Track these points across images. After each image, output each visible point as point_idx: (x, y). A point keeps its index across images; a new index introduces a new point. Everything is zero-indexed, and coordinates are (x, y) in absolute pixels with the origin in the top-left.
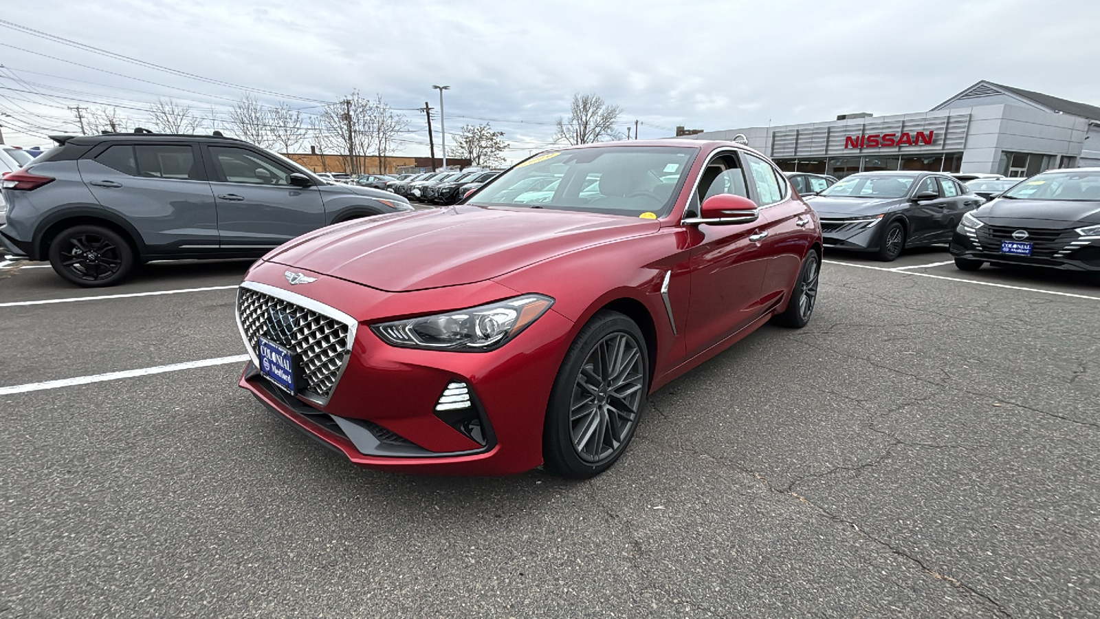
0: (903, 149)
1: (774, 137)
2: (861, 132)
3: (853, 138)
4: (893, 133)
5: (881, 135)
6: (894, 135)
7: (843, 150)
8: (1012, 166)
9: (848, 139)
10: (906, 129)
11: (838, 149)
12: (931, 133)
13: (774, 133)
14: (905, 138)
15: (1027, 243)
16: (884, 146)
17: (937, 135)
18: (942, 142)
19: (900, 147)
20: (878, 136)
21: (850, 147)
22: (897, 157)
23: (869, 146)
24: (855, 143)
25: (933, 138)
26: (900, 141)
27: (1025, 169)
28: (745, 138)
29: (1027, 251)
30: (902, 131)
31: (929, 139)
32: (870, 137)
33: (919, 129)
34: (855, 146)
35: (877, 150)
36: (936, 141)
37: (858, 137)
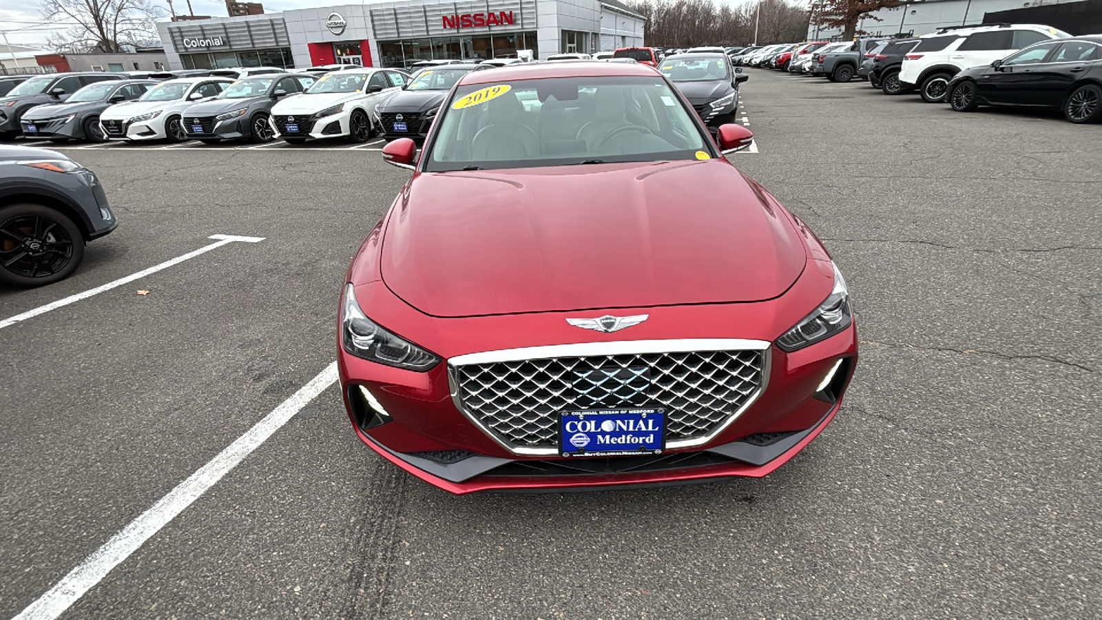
0: (492, 29)
1: (372, 16)
2: (454, 12)
3: (449, 17)
4: (481, 13)
5: (472, 15)
6: (482, 15)
7: (442, 30)
8: (569, 43)
9: (445, 18)
10: (490, 9)
11: (438, 30)
12: (511, 12)
13: (371, 12)
14: (492, 19)
16: (476, 25)
17: (516, 14)
18: (520, 22)
19: (490, 27)
20: (469, 16)
21: (448, 27)
22: (489, 37)
23: (464, 26)
24: (451, 23)
25: (513, 18)
26: (489, 22)
27: (575, 45)
28: (341, 17)
30: (488, 11)
31: (510, 19)
32: (463, 16)
33: (501, 8)
34: (452, 26)
35: (471, 30)
36: (515, 20)
37: (452, 17)
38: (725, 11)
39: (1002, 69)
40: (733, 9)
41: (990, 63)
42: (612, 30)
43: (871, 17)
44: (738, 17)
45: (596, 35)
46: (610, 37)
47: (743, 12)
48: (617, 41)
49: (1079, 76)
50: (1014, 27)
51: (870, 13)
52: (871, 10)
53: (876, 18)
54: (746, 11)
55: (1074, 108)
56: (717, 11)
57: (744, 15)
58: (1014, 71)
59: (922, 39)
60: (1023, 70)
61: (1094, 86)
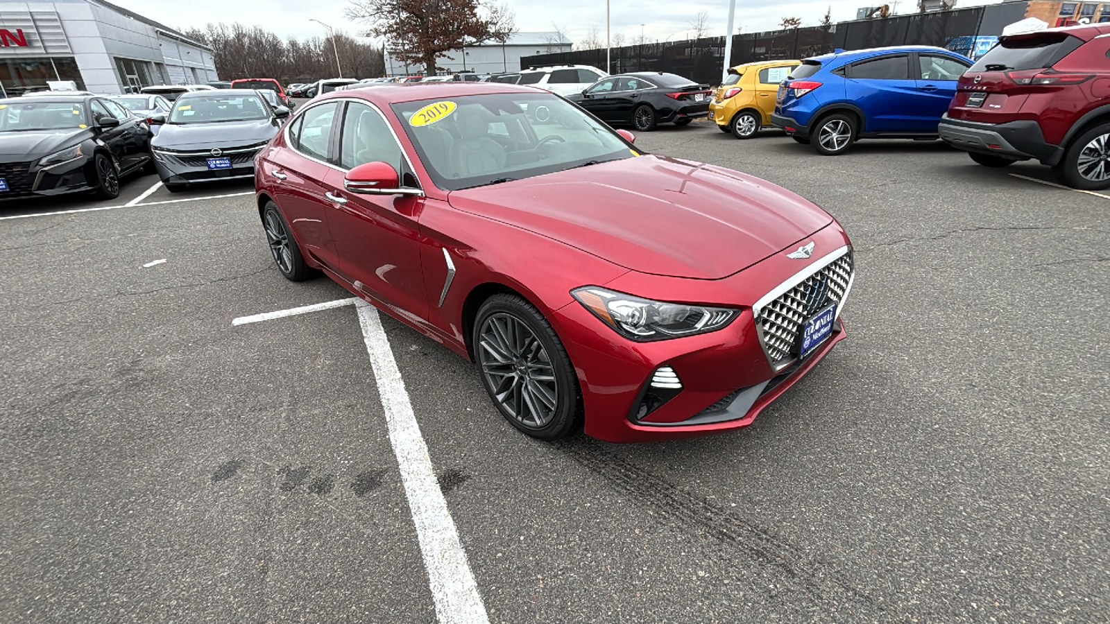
38: (293, 44)
39: (588, 96)
40: (301, 43)
41: (580, 92)
42: (177, 61)
43: (444, 56)
44: (309, 52)
45: (159, 65)
46: (177, 69)
47: (312, 48)
48: (187, 73)
49: (636, 100)
50: (577, 67)
51: (444, 53)
52: (443, 50)
53: (449, 57)
54: (315, 45)
55: (639, 122)
56: (285, 44)
57: (314, 49)
58: (596, 98)
59: (522, 74)
60: (602, 97)
61: (646, 106)
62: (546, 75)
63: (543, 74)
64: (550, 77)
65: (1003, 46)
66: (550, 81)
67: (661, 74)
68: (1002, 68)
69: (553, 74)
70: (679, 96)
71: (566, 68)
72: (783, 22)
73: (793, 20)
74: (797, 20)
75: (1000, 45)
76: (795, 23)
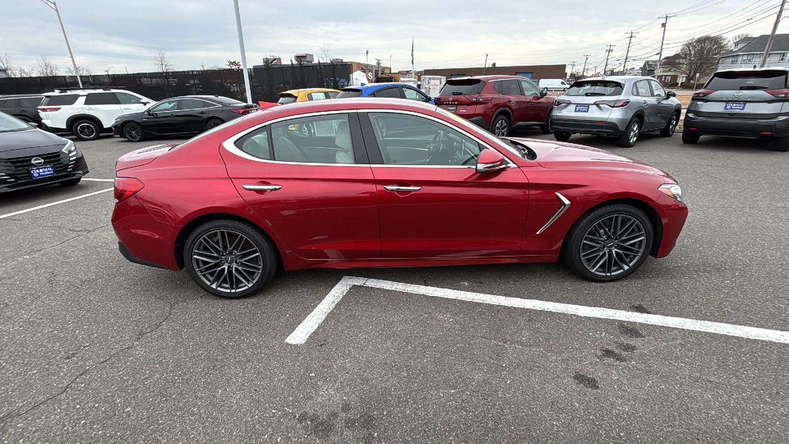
15: (48, 166)
29: (52, 172)
39: (152, 115)
62: (80, 98)
63: (77, 96)
64: (86, 99)
65: (449, 84)
66: (87, 103)
67: (217, 97)
68: (461, 94)
69: (88, 96)
70: (243, 111)
71: (101, 91)
72: (229, 64)
73: (235, 62)
74: (238, 63)
75: (447, 84)
76: (237, 65)
